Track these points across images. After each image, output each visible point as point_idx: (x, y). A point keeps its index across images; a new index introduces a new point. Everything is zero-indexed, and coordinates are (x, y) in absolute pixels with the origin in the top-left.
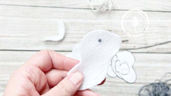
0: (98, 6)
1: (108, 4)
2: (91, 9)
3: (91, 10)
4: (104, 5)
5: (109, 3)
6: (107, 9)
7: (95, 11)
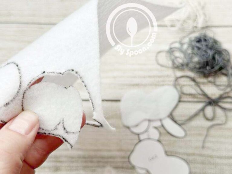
0: (179, 21)
1: (197, 16)
2: (167, 26)
3: (165, 28)
4: (189, 18)
5: (198, 14)
6: (195, 25)
7: (173, 29)
